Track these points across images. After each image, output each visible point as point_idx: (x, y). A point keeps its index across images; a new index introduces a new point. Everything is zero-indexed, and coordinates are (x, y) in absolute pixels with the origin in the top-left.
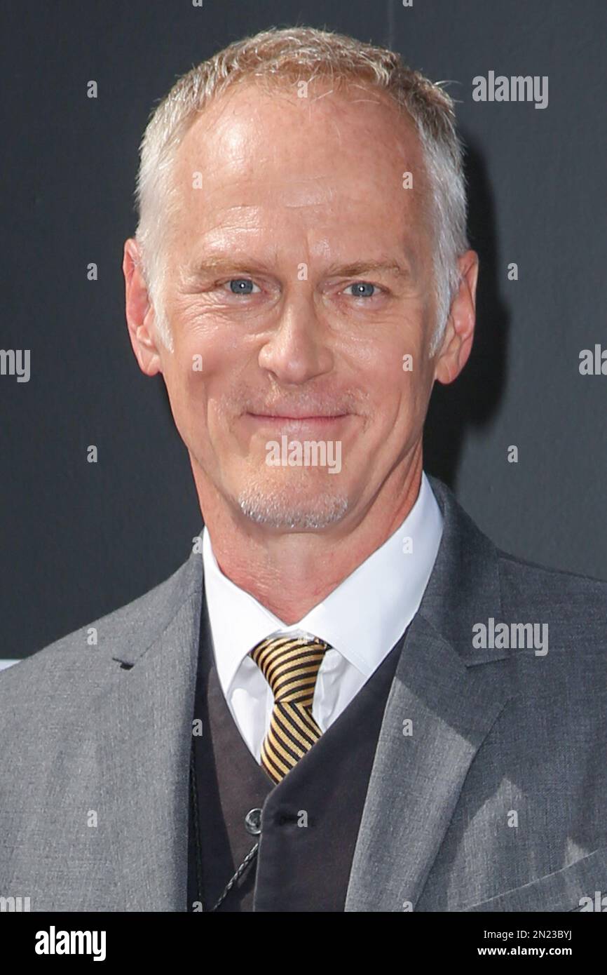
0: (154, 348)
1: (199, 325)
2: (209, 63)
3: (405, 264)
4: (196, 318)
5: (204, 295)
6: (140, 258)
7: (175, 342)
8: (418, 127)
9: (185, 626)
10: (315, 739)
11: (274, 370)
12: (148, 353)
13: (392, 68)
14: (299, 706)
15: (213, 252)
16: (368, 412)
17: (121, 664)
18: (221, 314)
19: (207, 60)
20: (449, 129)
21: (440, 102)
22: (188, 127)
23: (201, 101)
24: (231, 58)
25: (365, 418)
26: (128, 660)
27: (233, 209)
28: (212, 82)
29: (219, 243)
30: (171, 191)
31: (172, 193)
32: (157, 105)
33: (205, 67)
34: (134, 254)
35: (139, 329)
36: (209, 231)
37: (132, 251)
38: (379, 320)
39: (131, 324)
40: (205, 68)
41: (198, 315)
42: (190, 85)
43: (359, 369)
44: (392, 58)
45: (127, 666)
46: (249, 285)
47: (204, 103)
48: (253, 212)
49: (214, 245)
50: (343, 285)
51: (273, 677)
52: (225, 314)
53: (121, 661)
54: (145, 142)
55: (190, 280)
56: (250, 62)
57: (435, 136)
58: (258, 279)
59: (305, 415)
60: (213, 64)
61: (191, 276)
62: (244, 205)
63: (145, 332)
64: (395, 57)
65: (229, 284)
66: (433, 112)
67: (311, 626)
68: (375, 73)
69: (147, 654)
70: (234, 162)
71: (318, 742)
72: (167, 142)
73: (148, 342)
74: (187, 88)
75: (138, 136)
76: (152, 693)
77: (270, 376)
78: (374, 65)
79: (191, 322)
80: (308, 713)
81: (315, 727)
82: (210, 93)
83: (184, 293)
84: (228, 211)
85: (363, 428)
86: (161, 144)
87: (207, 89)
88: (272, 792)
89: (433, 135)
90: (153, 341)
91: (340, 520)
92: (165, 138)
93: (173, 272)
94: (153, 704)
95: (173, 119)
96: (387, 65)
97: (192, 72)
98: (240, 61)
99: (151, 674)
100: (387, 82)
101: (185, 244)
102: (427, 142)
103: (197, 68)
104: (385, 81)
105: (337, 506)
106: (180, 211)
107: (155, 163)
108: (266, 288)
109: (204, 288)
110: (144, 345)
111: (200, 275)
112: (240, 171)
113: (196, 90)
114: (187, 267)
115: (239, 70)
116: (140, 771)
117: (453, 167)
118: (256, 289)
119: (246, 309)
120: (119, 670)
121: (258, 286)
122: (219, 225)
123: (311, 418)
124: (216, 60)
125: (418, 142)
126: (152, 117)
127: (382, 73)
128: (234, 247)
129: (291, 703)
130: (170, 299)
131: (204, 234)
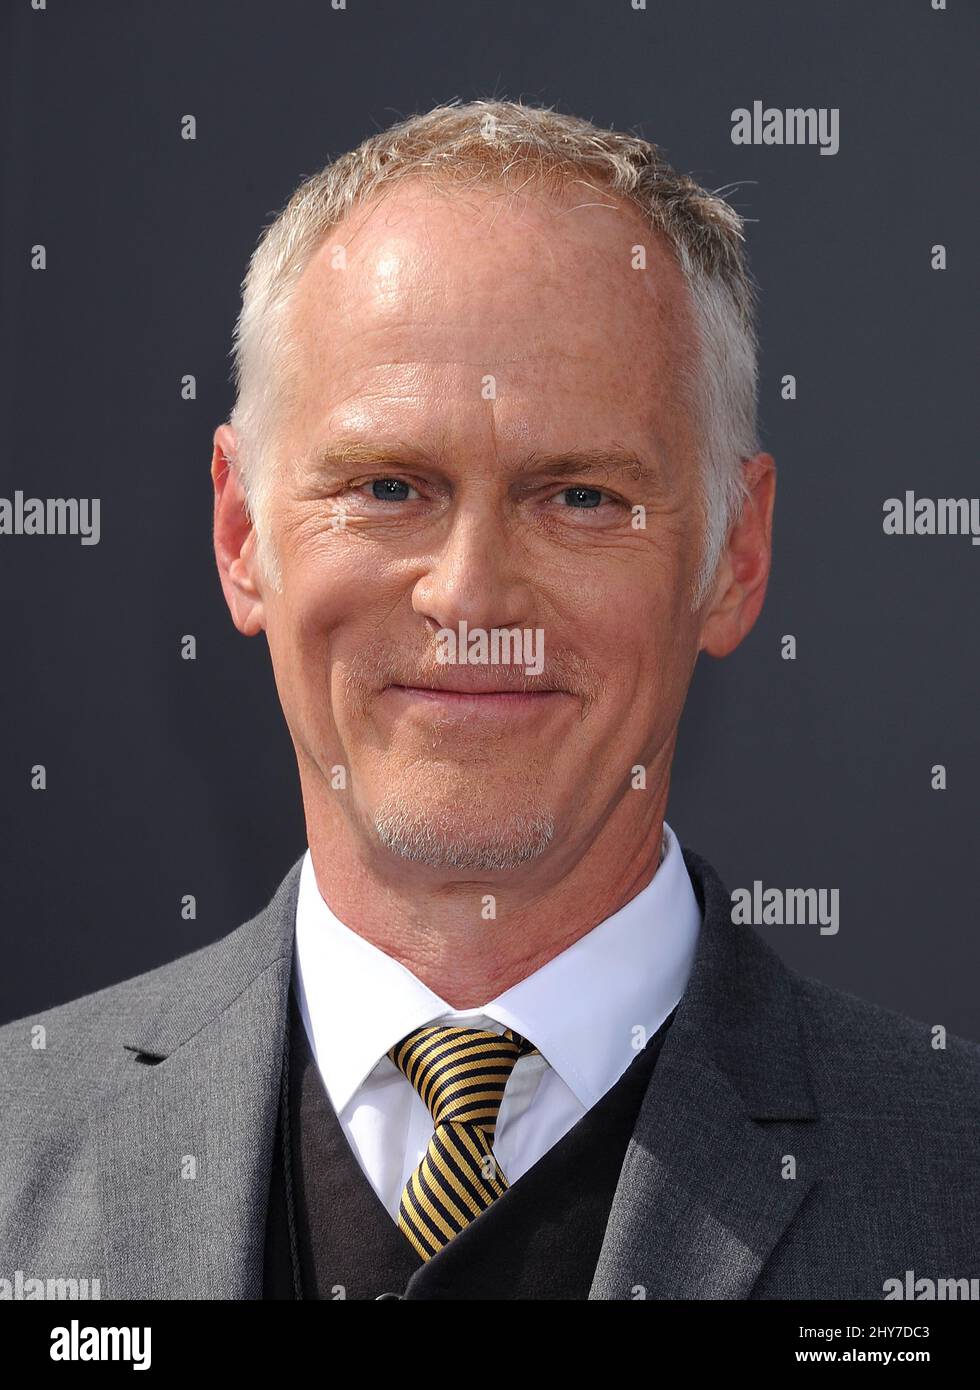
0: (255, 594)
1: (322, 545)
2: (354, 154)
3: (652, 461)
4: (317, 536)
5: (330, 501)
6: (236, 453)
7: (284, 577)
8: (681, 254)
9: (264, 1005)
11: (434, 615)
12: (246, 601)
13: (643, 163)
14: (479, 1130)
15: (345, 434)
16: (587, 690)
17: (136, 1055)
18: (355, 530)
19: (352, 151)
20: (733, 263)
21: (717, 219)
22: (315, 249)
23: (337, 208)
24: (387, 145)
25: (583, 700)
26: (155, 1048)
27: (378, 368)
28: (355, 179)
29: (355, 420)
30: (285, 346)
31: (285, 349)
32: (272, 220)
33: (348, 159)
34: (229, 447)
35: (235, 564)
36: (340, 402)
37: (225, 442)
38: (608, 543)
39: (222, 556)
40: (348, 161)
41: (322, 531)
42: (321, 187)
43: (572, 619)
44: (643, 150)
45: (149, 1059)
46: (404, 489)
47: (342, 212)
48: (409, 371)
49: (347, 424)
50: (552, 490)
52: (362, 529)
53: (135, 1050)
54: (249, 276)
55: (308, 479)
56: (414, 149)
57: (709, 270)
58: (416, 478)
59: (484, 688)
60: (360, 154)
61: (311, 472)
62: (396, 362)
63: (243, 569)
64: (649, 149)
65: (371, 486)
66: (706, 234)
67: (503, 1012)
68: (616, 169)
69: (192, 1042)
70: (382, 296)
72: (282, 271)
73: (247, 583)
74: (317, 191)
75: (240, 268)
76: (203, 1102)
77: (428, 624)
78: (614, 159)
79: (309, 541)
82: (351, 196)
83: (300, 500)
84: (370, 370)
85: (580, 714)
86: (272, 276)
87: (347, 191)
88: (420, 1269)
89: (705, 269)
90: (254, 582)
91: (542, 858)
92: (279, 266)
93: (287, 470)
94: (205, 1119)
95: (292, 237)
96: (634, 159)
97: (327, 169)
98: (401, 148)
99: (200, 1072)
100: (634, 183)
101: (304, 425)
102: (694, 277)
103: (334, 162)
104: (630, 183)
105: (537, 834)
106: (297, 374)
107: (262, 306)
108: (428, 493)
109: (330, 490)
110: (241, 588)
111: (322, 470)
112: (392, 308)
113: (330, 191)
114: (306, 461)
115: (397, 160)
116: (178, 1223)
117: (737, 318)
118: (413, 495)
119: (396, 522)
120: (132, 1065)
121: (416, 489)
122: (356, 393)
123: (494, 693)
124: (365, 149)
125: (680, 275)
126: (263, 238)
127: (626, 170)
128: (379, 426)
129: (467, 1126)
130: (280, 511)
131: (332, 407)
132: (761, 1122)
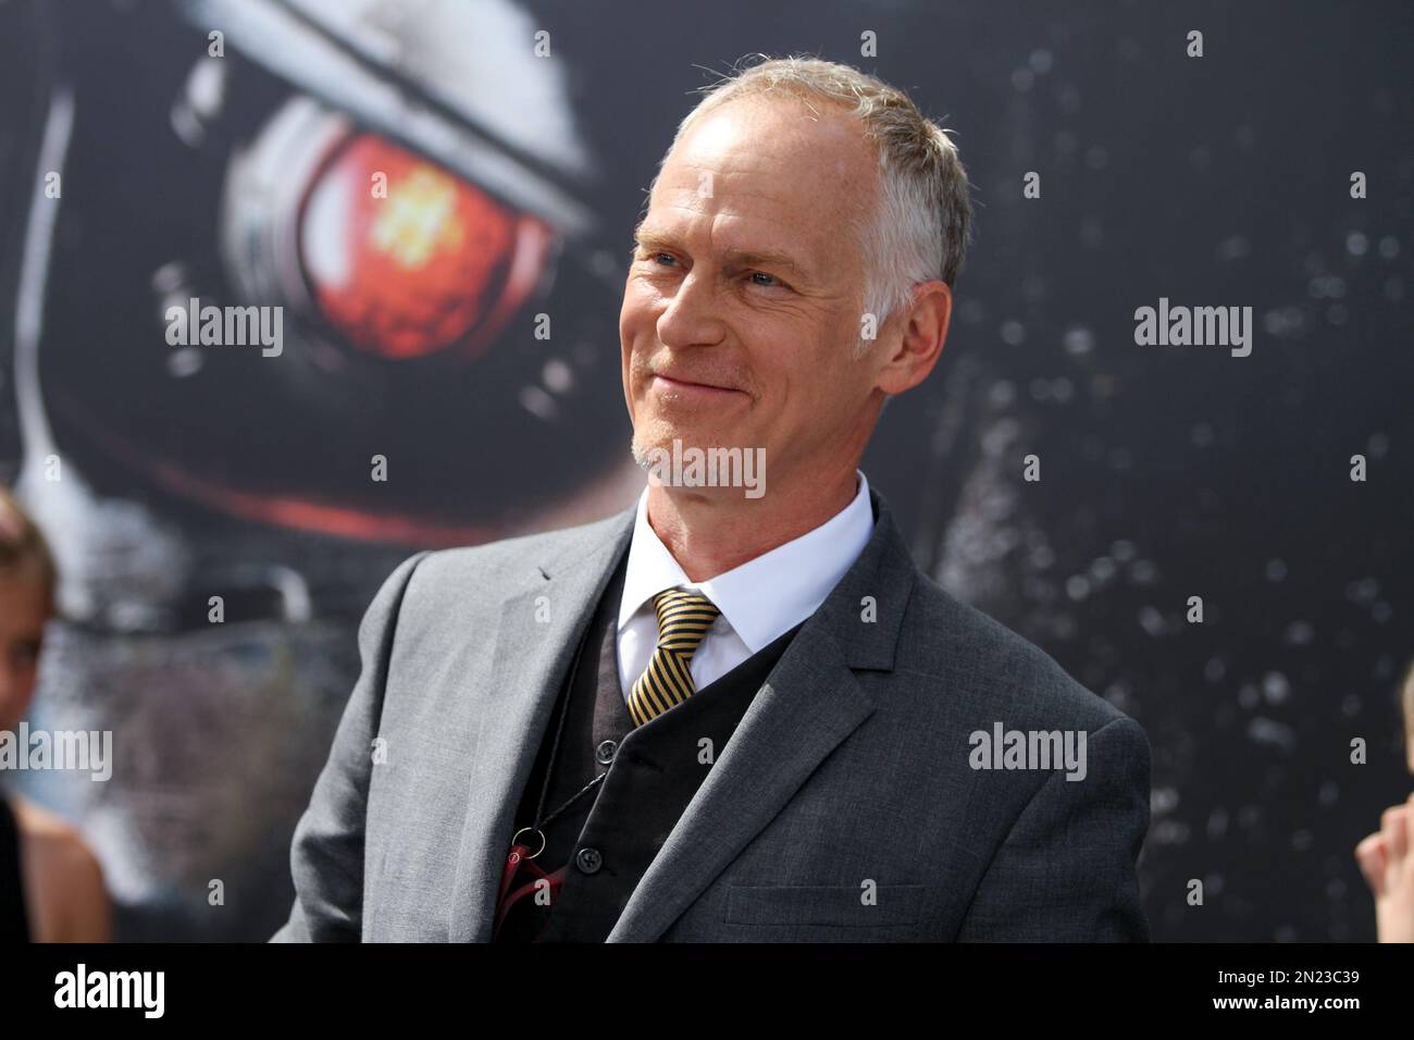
5: (643, 262)
10: (688, 695)
14: (679, 656)
17: (542, 574)
18: (647, 280)
25: (753, 398)
26: (548, 573)
27: (671, 190)
43: (746, 348)
45: (547, 577)
50: (748, 273)
51: (664, 623)
52: (650, 279)
53: (543, 572)
65: (658, 256)
67: (708, 589)
71: (690, 699)
80: (686, 667)
81: (691, 683)
85: (751, 406)
88: (634, 731)
100: (867, 114)
102: (886, 170)
108: (685, 264)
118: (676, 264)
120: (539, 579)
121: (678, 261)
125: (875, 167)
127: (867, 106)
128: (660, 222)
129: (672, 652)
132: (856, 671)
